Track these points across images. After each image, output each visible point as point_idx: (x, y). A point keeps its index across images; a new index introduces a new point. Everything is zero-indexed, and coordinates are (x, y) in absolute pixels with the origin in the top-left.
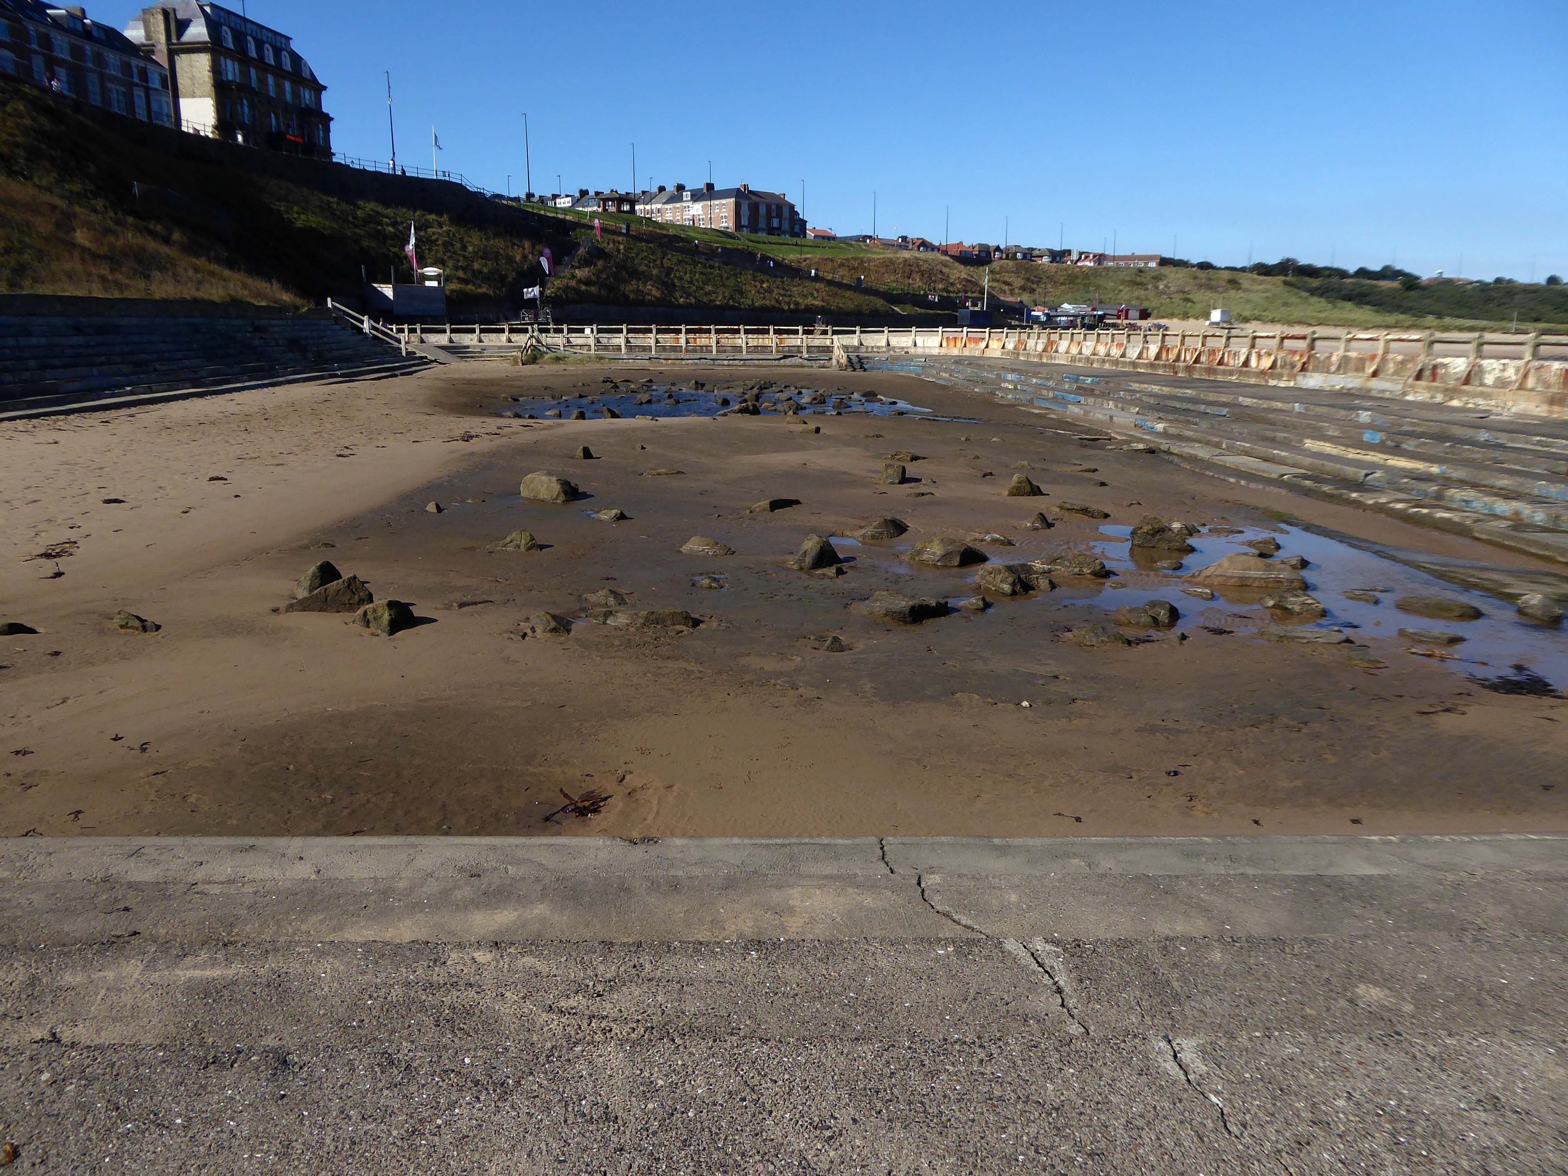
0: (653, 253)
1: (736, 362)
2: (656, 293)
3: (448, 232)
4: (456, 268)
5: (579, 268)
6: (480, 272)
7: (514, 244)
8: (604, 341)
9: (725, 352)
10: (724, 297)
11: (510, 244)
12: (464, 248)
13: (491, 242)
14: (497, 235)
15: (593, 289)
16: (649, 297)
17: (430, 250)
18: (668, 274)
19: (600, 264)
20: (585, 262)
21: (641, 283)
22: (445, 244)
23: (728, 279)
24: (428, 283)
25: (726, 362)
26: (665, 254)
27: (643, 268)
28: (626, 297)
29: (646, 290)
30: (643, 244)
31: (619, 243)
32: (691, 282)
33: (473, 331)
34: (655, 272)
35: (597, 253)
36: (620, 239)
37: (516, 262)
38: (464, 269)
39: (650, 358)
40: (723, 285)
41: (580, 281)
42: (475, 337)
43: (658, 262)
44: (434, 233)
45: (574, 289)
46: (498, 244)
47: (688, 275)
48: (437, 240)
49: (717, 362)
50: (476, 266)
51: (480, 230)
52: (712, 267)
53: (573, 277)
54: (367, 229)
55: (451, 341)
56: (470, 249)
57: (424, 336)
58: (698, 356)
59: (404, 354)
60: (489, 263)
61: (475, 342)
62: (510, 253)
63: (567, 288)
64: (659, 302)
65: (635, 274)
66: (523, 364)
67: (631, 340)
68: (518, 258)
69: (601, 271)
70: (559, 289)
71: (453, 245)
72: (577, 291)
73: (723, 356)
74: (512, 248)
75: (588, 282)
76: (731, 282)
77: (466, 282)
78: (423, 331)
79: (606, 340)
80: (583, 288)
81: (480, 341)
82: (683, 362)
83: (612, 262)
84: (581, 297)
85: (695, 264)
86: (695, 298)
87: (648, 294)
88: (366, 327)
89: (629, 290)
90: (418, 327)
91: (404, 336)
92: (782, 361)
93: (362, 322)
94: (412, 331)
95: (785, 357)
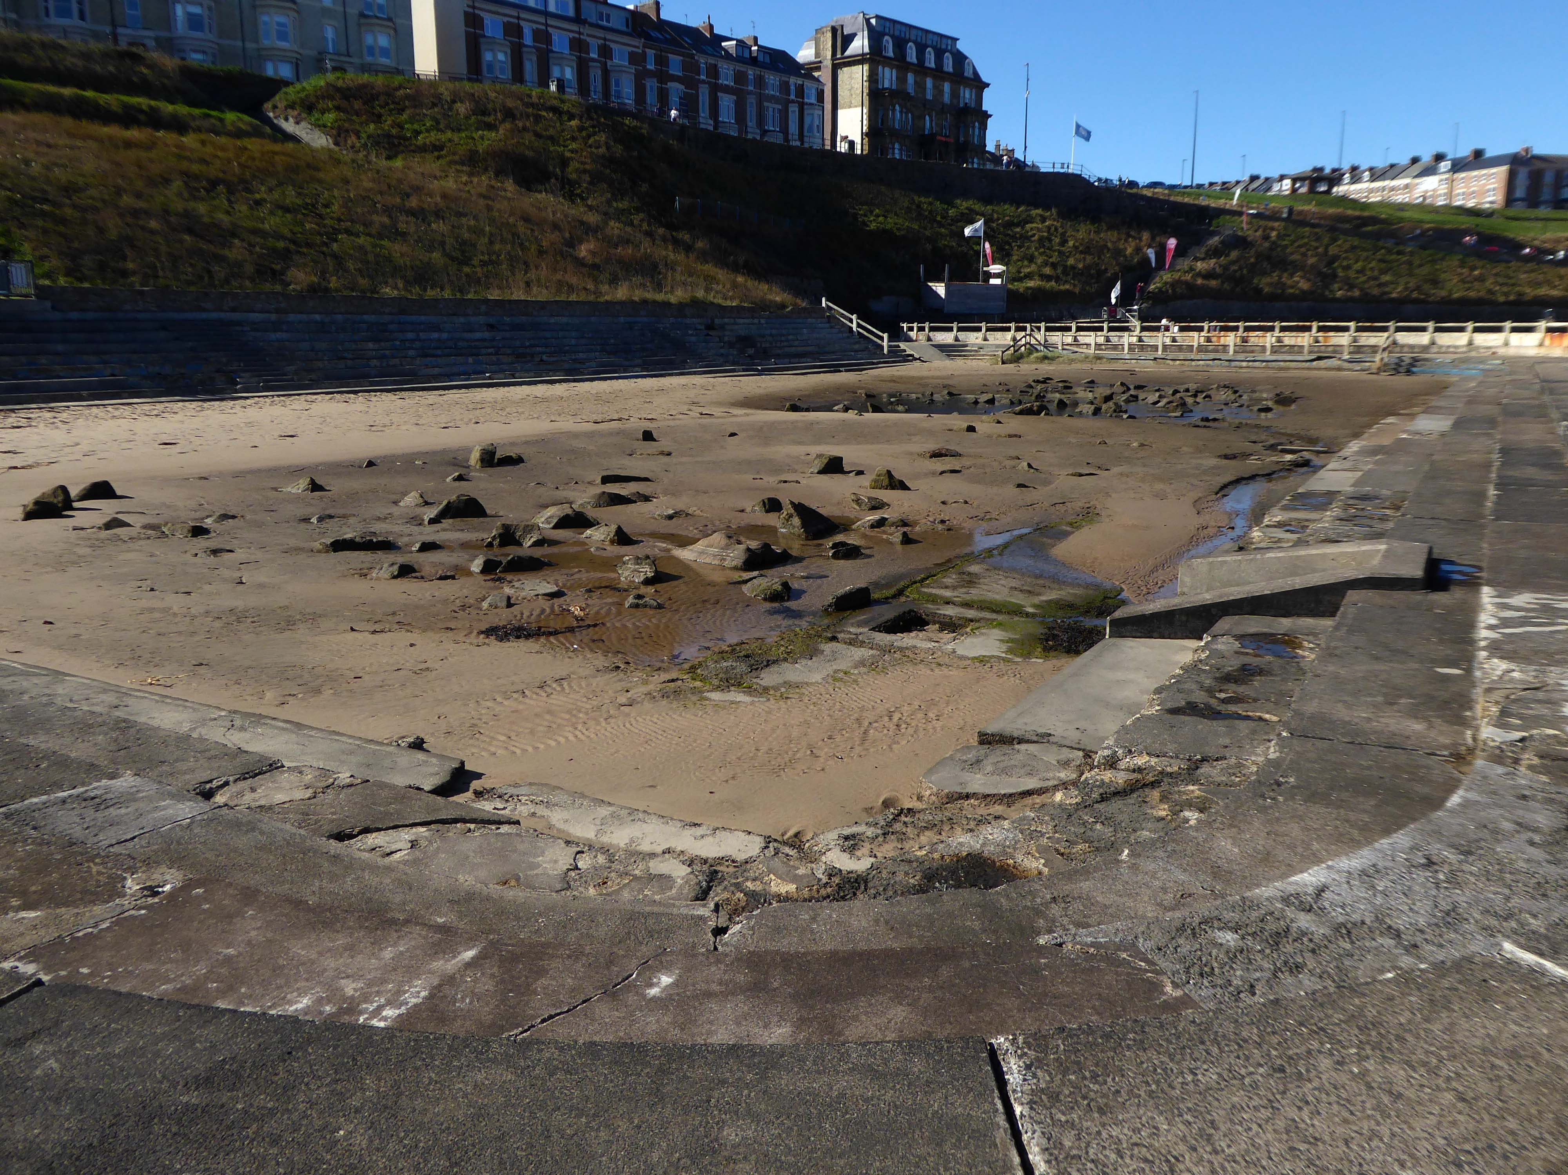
0: (1318, 239)
1: (1257, 364)
2: (1304, 285)
3: (1049, 228)
4: (1046, 264)
5: (1203, 259)
6: (1073, 267)
7: (1129, 235)
8: (1114, 340)
9: (1252, 352)
10: (1406, 289)
11: (1123, 237)
12: (1064, 242)
13: (1102, 235)
14: (1111, 227)
15: (1213, 283)
16: (1291, 291)
17: (1020, 247)
18: (1330, 263)
19: (1234, 254)
20: (1215, 253)
21: (1285, 275)
22: (1041, 239)
23: (1421, 266)
24: (994, 281)
25: (1244, 364)
26: (1335, 240)
27: (1296, 257)
28: (1258, 291)
29: (1289, 282)
30: (1307, 229)
31: (1273, 229)
32: (1361, 271)
33: (979, 329)
34: (1311, 261)
35: (1241, 242)
36: (1276, 224)
37: (1125, 256)
38: (1054, 266)
39: (1155, 359)
40: (1411, 275)
41: (1199, 274)
42: (980, 335)
43: (1320, 250)
44: (1032, 229)
45: (1186, 283)
46: (1110, 237)
47: (1360, 264)
48: (1034, 235)
49: (1233, 364)
50: (1071, 261)
51: (1093, 222)
52: (1399, 253)
53: (1192, 269)
54: (953, 228)
55: (957, 339)
56: (1071, 243)
57: (931, 334)
58: (1212, 356)
59: (885, 351)
60: (1089, 258)
61: (980, 341)
62: (1121, 247)
63: (1174, 284)
64: (1304, 296)
65: (1282, 264)
66: (1003, 363)
67: (1144, 339)
68: (1129, 251)
69: (1233, 262)
70: (1166, 283)
71: (1050, 240)
72: (1190, 286)
73: (1241, 357)
74: (1126, 241)
75: (1209, 275)
76: (1425, 270)
77: (1048, 278)
78: (932, 329)
79: (1116, 339)
80: (1199, 281)
81: (985, 339)
82: (1193, 363)
83: (1253, 252)
84: (1192, 291)
85: (1377, 249)
86: (1361, 290)
87: (1292, 287)
88: (854, 326)
89: (1265, 283)
90: (927, 325)
91: (913, 334)
92: (1315, 363)
93: (851, 321)
94: (921, 329)
95: (1319, 358)
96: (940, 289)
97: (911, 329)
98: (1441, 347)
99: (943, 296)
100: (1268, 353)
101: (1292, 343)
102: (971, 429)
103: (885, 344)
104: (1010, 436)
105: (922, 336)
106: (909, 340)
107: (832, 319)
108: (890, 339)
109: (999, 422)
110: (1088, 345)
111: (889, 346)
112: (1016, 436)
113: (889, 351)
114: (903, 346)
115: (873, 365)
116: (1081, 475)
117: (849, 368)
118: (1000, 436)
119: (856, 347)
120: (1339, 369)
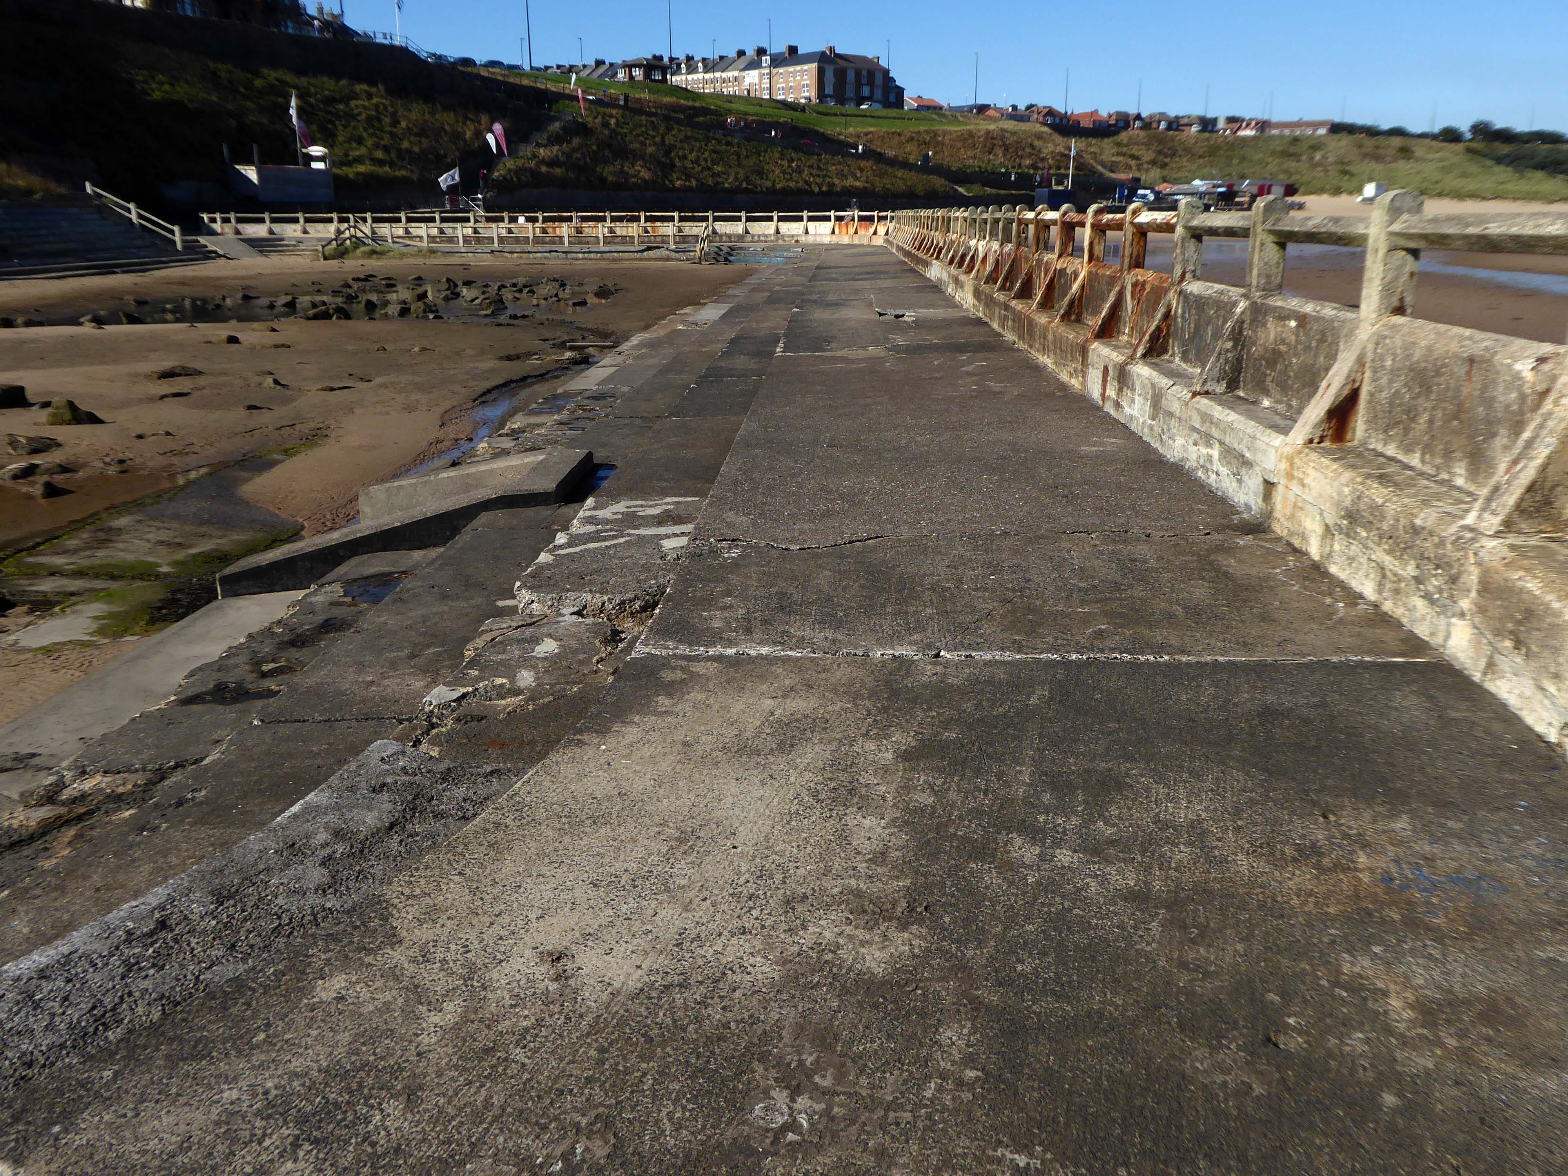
0: (654, 128)
1: (592, 255)
2: (645, 174)
3: (377, 106)
4: (377, 146)
5: (545, 146)
6: (409, 152)
7: (467, 118)
8: (449, 232)
9: (588, 243)
10: (736, 179)
11: (461, 119)
12: (395, 123)
13: (437, 116)
14: (446, 108)
15: (558, 171)
16: (633, 180)
17: (345, 127)
18: (667, 153)
19: (576, 141)
20: (556, 139)
21: (627, 164)
22: (369, 119)
23: (747, 157)
24: (316, 165)
25: (580, 256)
26: (669, 129)
27: (636, 146)
28: (602, 180)
29: (631, 171)
30: (643, 118)
31: (611, 116)
32: (696, 162)
33: (296, 221)
34: (651, 150)
35: (582, 129)
36: (614, 112)
37: (465, 140)
38: (386, 149)
39: (492, 252)
40: (739, 165)
41: (543, 162)
42: (298, 227)
43: (658, 139)
44: (357, 106)
45: (531, 171)
46: (446, 119)
47: (694, 154)
48: (360, 114)
49: (570, 256)
50: (405, 145)
51: (426, 102)
52: (728, 144)
53: (535, 156)
54: (261, 101)
55: (271, 232)
56: (403, 124)
57: (240, 226)
58: (548, 247)
59: (179, 246)
60: (424, 141)
61: (299, 234)
62: (459, 129)
63: (519, 171)
64: (646, 185)
65: (623, 153)
66: (325, 259)
67: (480, 230)
68: (468, 134)
69: (575, 150)
70: (510, 170)
71: (380, 120)
72: (534, 173)
73: (576, 248)
74: (464, 124)
75: (552, 163)
76: (753, 160)
77: (381, 163)
78: (240, 220)
79: (450, 231)
80: (544, 169)
81: (305, 232)
82: (531, 255)
83: (594, 139)
84: (536, 179)
85: (708, 140)
86: (697, 180)
87: (634, 176)
88: (134, 217)
89: (608, 171)
90: (232, 216)
91: (217, 227)
92: (645, 253)
93: (129, 211)
94: (226, 221)
95: (649, 249)
96: (251, 173)
97: (213, 220)
98: (753, 236)
99: (256, 182)
100: (602, 244)
101: (624, 234)
102: (233, 340)
103: (177, 238)
104: (276, 346)
105: (228, 229)
106: (213, 233)
107: (103, 209)
108: (184, 232)
109: (274, 330)
110: (421, 237)
111: (183, 241)
112: (283, 346)
113: (184, 247)
114: (202, 240)
115: (162, 264)
116: (332, 389)
117: (127, 269)
118: (263, 347)
119: (139, 243)
120: (668, 259)
